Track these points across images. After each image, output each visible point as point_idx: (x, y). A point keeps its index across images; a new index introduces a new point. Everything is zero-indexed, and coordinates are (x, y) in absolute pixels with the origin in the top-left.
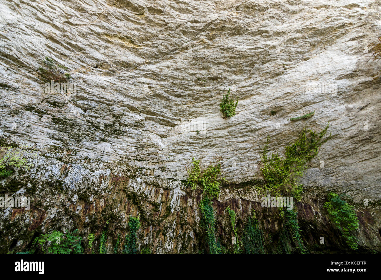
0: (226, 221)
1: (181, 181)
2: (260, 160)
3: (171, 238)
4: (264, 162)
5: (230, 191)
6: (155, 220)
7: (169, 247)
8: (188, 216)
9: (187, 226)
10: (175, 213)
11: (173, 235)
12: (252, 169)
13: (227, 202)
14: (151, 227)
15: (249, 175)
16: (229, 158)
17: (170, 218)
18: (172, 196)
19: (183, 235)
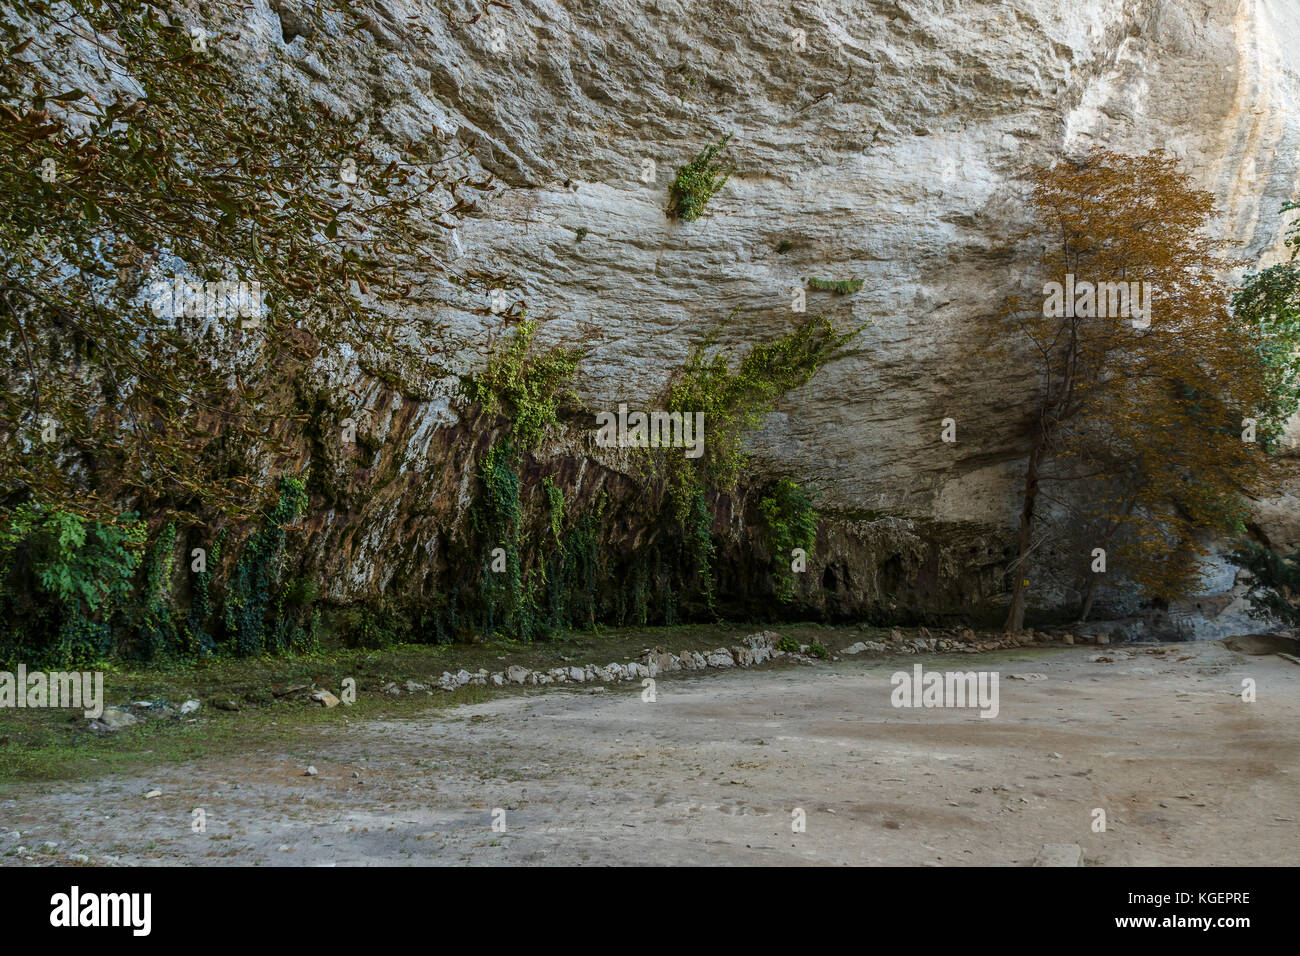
0: (529, 516)
1: (460, 377)
2: (682, 362)
3: (370, 550)
4: (689, 371)
5: (569, 431)
6: (353, 493)
7: (359, 578)
8: (439, 491)
9: (425, 520)
10: (407, 478)
11: (380, 541)
12: (652, 382)
13: (551, 463)
14: (332, 513)
15: (638, 396)
16: (616, 339)
17: (389, 492)
18: (420, 422)
19: (404, 545)
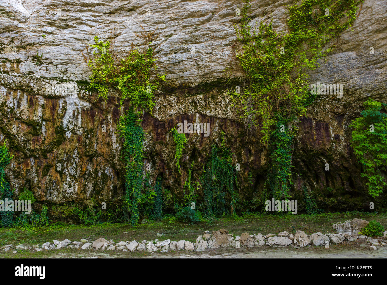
0: (170, 152)
1: (77, 82)
2: (234, 38)
3: (72, 177)
4: (244, 42)
5: (178, 99)
6: (35, 149)
7: (69, 190)
8: (98, 143)
9: (98, 159)
10: (75, 139)
11: (76, 172)
12: (219, 57)
13: (172, 120)
14: (32, 159)
15: (214, 68)
16: (170, 36)
17: (67, 146)
18: (65, 109)
19: (94, 173)
